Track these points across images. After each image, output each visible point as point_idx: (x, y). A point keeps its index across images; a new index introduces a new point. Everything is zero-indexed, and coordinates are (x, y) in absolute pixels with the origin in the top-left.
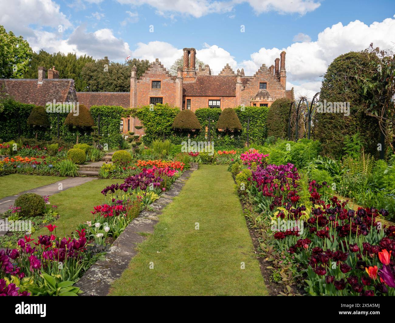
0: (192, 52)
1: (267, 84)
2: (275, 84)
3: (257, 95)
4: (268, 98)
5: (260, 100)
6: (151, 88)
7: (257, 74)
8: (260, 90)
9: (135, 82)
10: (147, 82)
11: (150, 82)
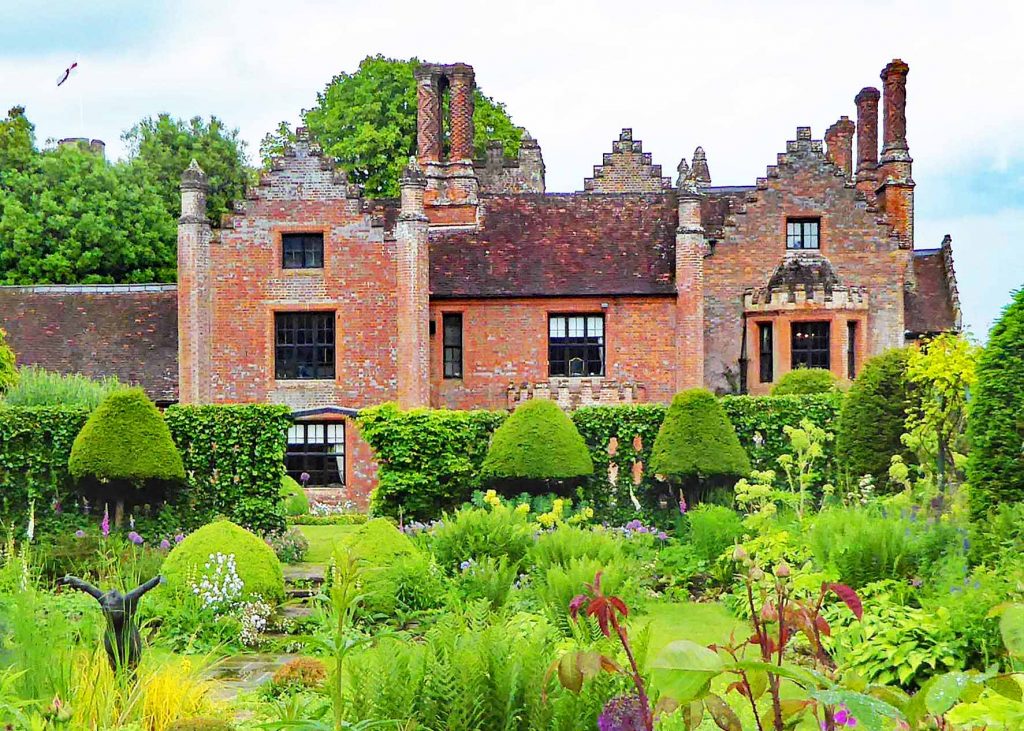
0: (457, 85)
1: (823, 222)
2: (862, 224)
3: (776, 282)
4: (829, 291)
5: (792, 306)
6: (276, 270)
7: (772, 176)
8: (790, 254)
9: (200, 240)
10: (257, 241)
11: (273, 242)
